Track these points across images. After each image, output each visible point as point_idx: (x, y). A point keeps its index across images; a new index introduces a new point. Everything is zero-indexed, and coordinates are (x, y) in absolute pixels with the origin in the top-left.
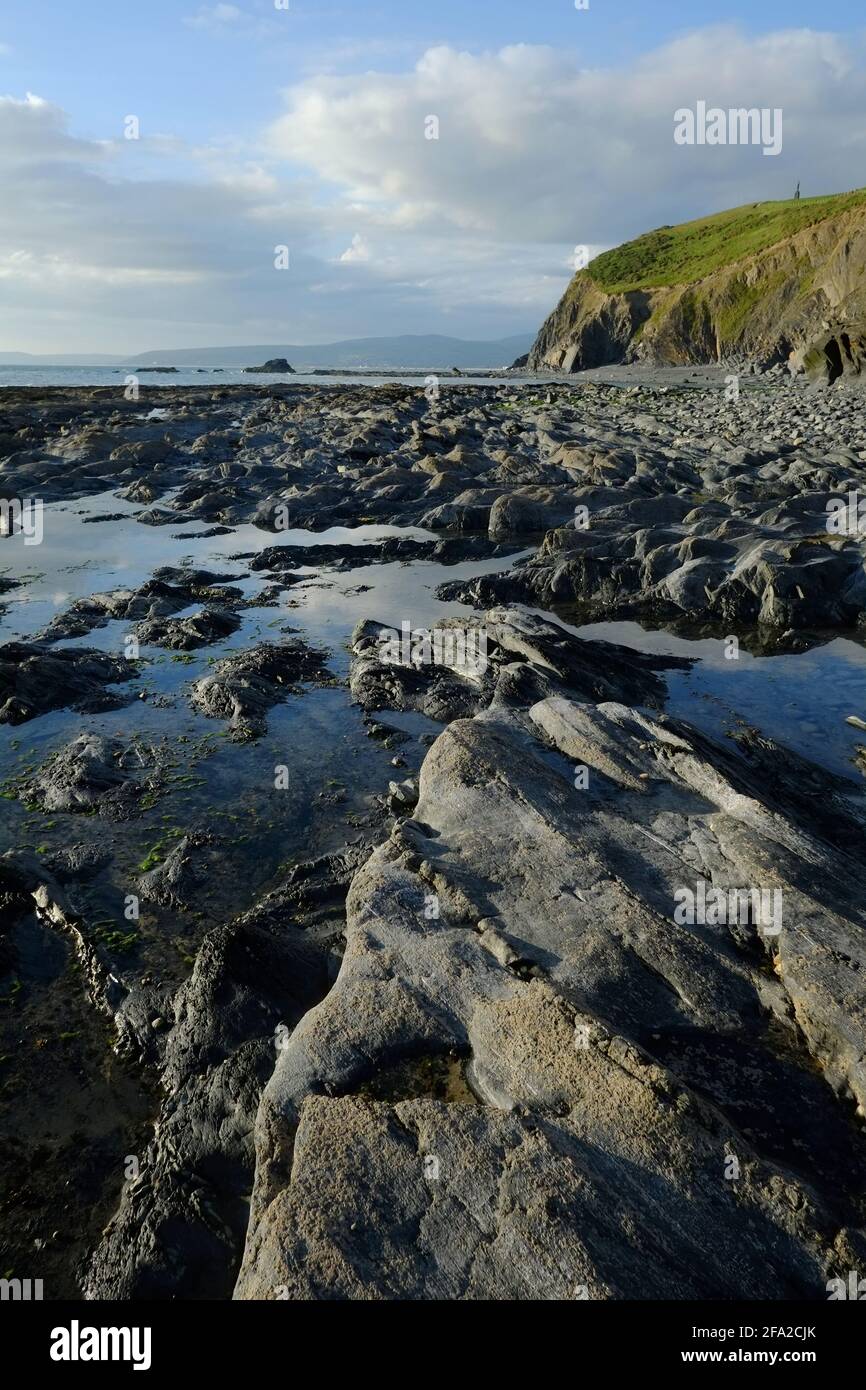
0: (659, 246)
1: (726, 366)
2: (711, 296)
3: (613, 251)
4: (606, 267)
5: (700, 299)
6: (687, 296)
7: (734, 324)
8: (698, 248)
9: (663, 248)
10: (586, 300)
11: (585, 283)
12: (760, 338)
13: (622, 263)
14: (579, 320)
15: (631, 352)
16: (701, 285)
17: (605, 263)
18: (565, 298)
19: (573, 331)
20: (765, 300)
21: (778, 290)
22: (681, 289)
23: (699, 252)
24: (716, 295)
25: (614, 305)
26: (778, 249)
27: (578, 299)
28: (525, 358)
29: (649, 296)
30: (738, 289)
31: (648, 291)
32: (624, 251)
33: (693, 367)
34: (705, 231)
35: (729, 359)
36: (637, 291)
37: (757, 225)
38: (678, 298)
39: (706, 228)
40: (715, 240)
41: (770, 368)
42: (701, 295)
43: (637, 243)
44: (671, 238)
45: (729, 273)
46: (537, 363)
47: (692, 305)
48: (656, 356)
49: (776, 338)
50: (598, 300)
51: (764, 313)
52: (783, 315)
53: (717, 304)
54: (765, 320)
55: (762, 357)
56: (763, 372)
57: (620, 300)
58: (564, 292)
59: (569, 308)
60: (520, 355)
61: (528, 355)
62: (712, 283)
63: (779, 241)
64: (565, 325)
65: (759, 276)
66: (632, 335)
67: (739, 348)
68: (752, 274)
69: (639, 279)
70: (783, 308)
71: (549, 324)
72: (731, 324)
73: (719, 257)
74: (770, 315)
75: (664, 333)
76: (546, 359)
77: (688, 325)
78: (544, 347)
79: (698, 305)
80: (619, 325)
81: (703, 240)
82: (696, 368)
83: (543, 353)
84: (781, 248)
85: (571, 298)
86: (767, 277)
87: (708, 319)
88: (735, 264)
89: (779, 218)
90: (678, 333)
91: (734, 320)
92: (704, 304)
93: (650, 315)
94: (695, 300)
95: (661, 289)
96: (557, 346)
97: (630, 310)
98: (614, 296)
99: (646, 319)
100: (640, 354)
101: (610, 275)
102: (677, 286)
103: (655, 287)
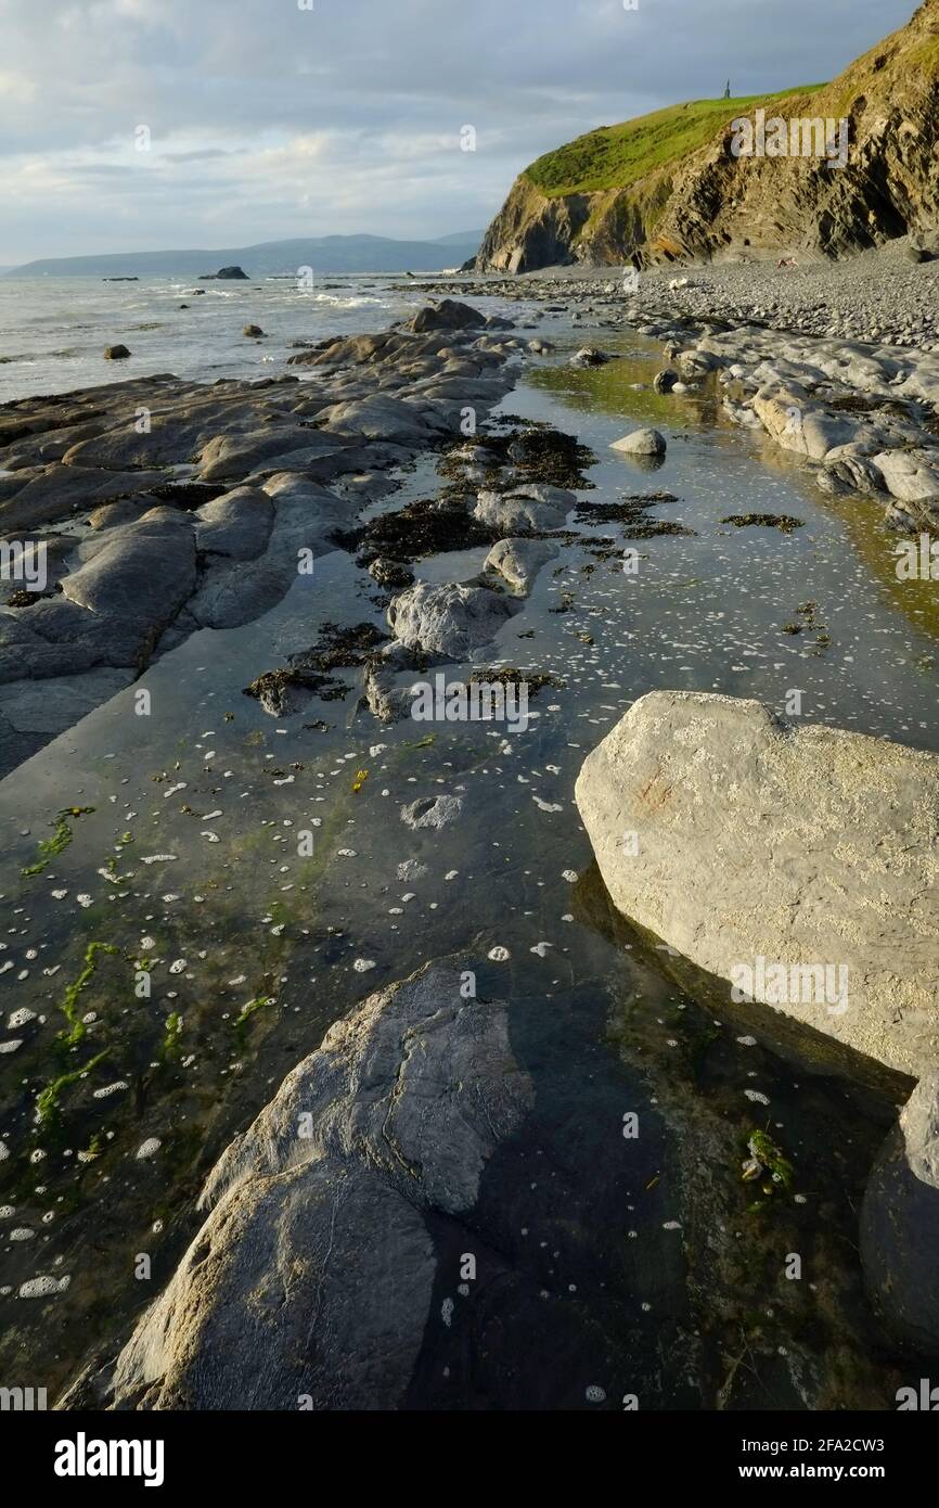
0: (595, 149)
2: (641, 199)
3: (552, 154)
4: (546, 171)
5: (632, 202)
6: (621, 200)
8: (631, 151)
9: (599, 151)
10: (529, 203)
11: (526, 186)
13: (561, 166)
14: (523, 223)
15: (571, 253)
16: (633, 189)
17: (546, 166)
18: (509, 200)
19: (517, 234)
22: (615, 193)
23: (631, 155)
24: (645, 198)
25: (554, 209)
27: (521, 202)
28: (473, 261)
29: (587, 199)
30: (666, 192)
31: (586, 195)
32: (563, 154)
34: (638, 133)
36: (575, 195)
37: (684, 128)
38: (612, 202)
39: (639, 130)
40: (647, 143)
42: (633, 200)
43: (575, 145)
44: (607, 141)
45: (656, 178)
46: (484, 265)
47: (625, 208)
48: (593, 257)
50: (539, 204)
53: (647, 206)
57: (559, 204)
58: (508, 195)
59: (513, 211)
60: (467, 259)
61: (475, 258)
62: (642, 187)
63: (700, 147)
64: (510, 228)
66: (572, 237)
69: (578, 182)
71: (495, 227)
73: (649, 161)
75: (600, 236)
76: (493, 261)
78: (491, 249)
79: (630, 208)
80: (560, 228)
81: (636, 143)
83: (490, 256)
85: (514, 201)
87: (639, 221)
88: (663, 169)
89: (703, 122)
90: (613, 235)
92: (636, 207)
93: (587, 216)
94: (628, 203)
95: (598, 193)
96: (504, 249)
97: (569, 213)
98: (554, 200)
99: (584, 222)
100: (579, 255)
101: (549, 179)
102: (612, 190)
103: (592, 191)
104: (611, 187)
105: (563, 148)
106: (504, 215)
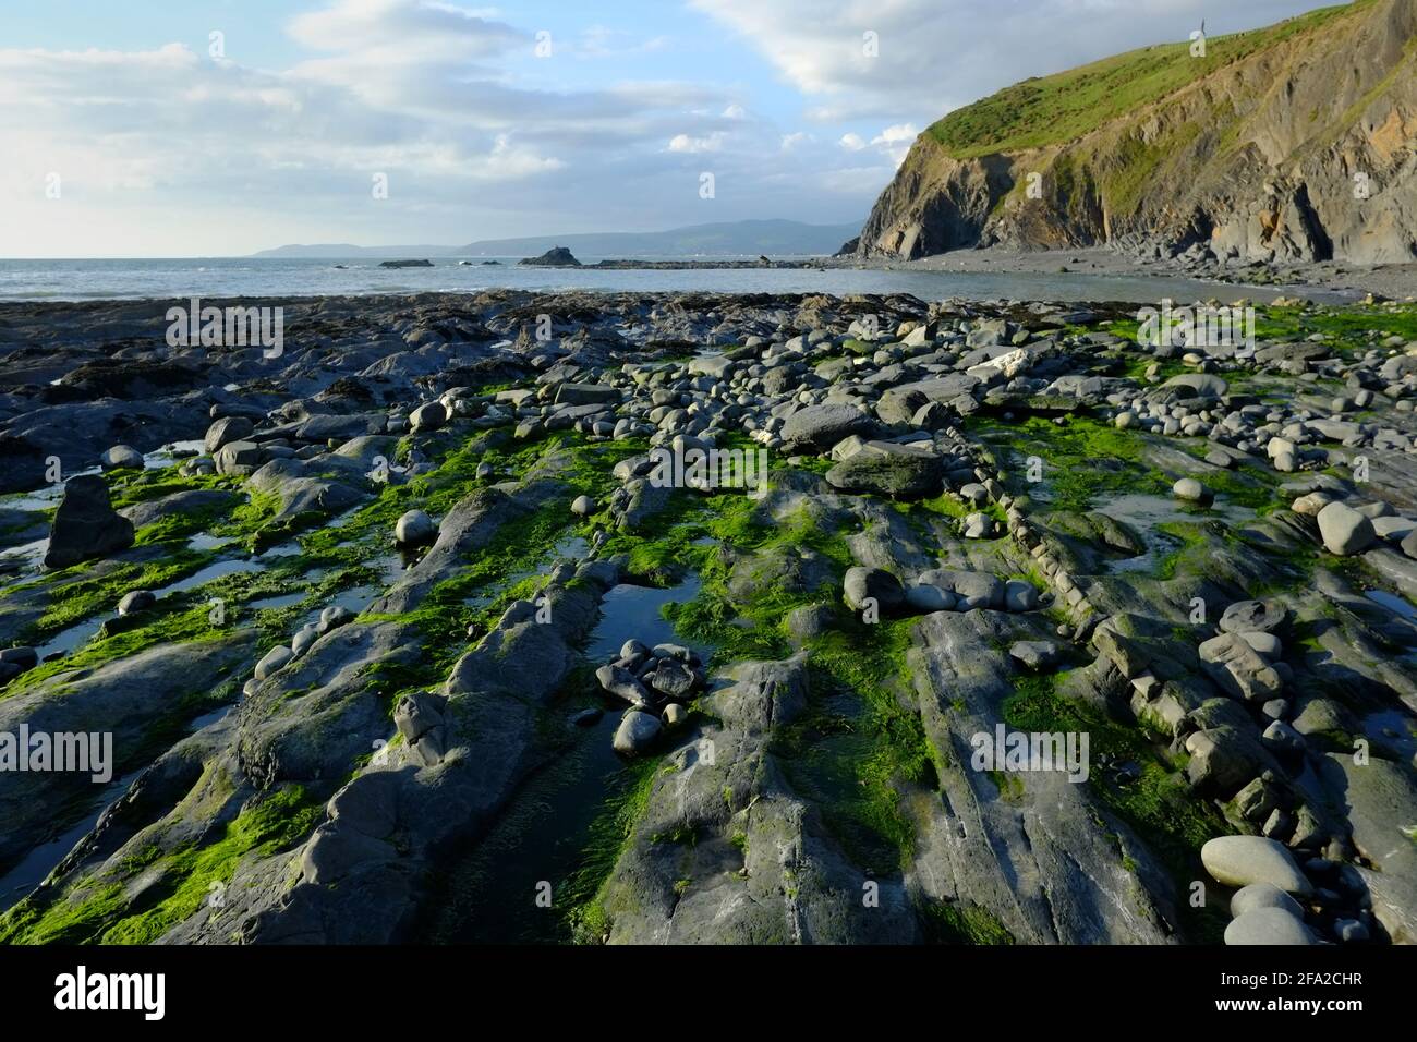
0: (1023, 101)
2: (1095, 158)
3: (966, 108)
4: (955, 128)
5: (1080, 162)
6: (1063, 159)
7: (1128, 194)
8: (1074, 101)
9: (1030, 102)
10: (931, 167)
11: (928, 149)
12: (1165, 210)
13: (977, 122)
14: (921, 193)
15: (989, 232)
16: (1081, 145)
17: (955, 123)
18: (904, 165)
19: (913, 207)
20: (1171, 161)
21: (1188, 148)
22: (1054, 151)
23: (1076, 106)
24: (1101, 157)
25: (965, 173)
26: (1186, 95)
27: (920, 166)
28: (856, 242)
29: (1010, 161)
30: (1132, 148)
31: (1010, 155)
32: (980, 108)
33: (1072, 251)
34: (1082, 81)
35: (1123, 238)
36: (996, 155)
37: (1153, 66)
38: (1050, 162)
39: (1085, 76)
40: (1098, 90)
41: (1184, 250)
42: (1081, 156)
43: (996, 98)
44: (1040, 91)
45: (1119, 128)
46: (870, 248)
47: (1070, 170)
48: (1022, 237)
49: (1189, 210)
50: (945, 168)
51: (1170, 177)
52: (1198, 179)
53: (1103, 167)
54: (1171, 187)
55: (1170, 236)
56: (1174, 255)
57: (973, 167)
58: (903, 161)
59: (910, 179)
60: (848, 239)
61: (856, 238)
62: (1094, 141)
63: (1188, 86)
64: (904, 201)
65: (1161, 130)
66: (990, 210)
67: (1137, 224)
68: (1150, 128)
69: (999, 139)
70: (1196, 169)
71: (884, 199)
72: (1123, 193)
73: (1105, 109)
74: (1179, 179)
75: (1033, 207)
76: (879, 243)
77: (1063, 197)
78: (878, 229)
79: (1077, 170)
80: (973, 199)
81: (1080, 92)
82: (1077, 252)
83: (877, 236)
84: (1190, 93)
85: (912, 166)
86: (1172, 131)
87: (1091, 187)
88: (1127, 117)
90: (1051, 207)
91: (1127, 188)
92: (1086, 171)
93: (1012, 185)
94: (1075, 162)
95: (1028, 152)
96: (894, 227)
97: (988, 179)
98: (966, 162)
99: (1010, 190)
100: (1000, 235)
101: (958, 139)
102: (1047, 148)
103: (1020, 150)
104: (1049, 143)
105: (979, 102)
106: (897, 184)
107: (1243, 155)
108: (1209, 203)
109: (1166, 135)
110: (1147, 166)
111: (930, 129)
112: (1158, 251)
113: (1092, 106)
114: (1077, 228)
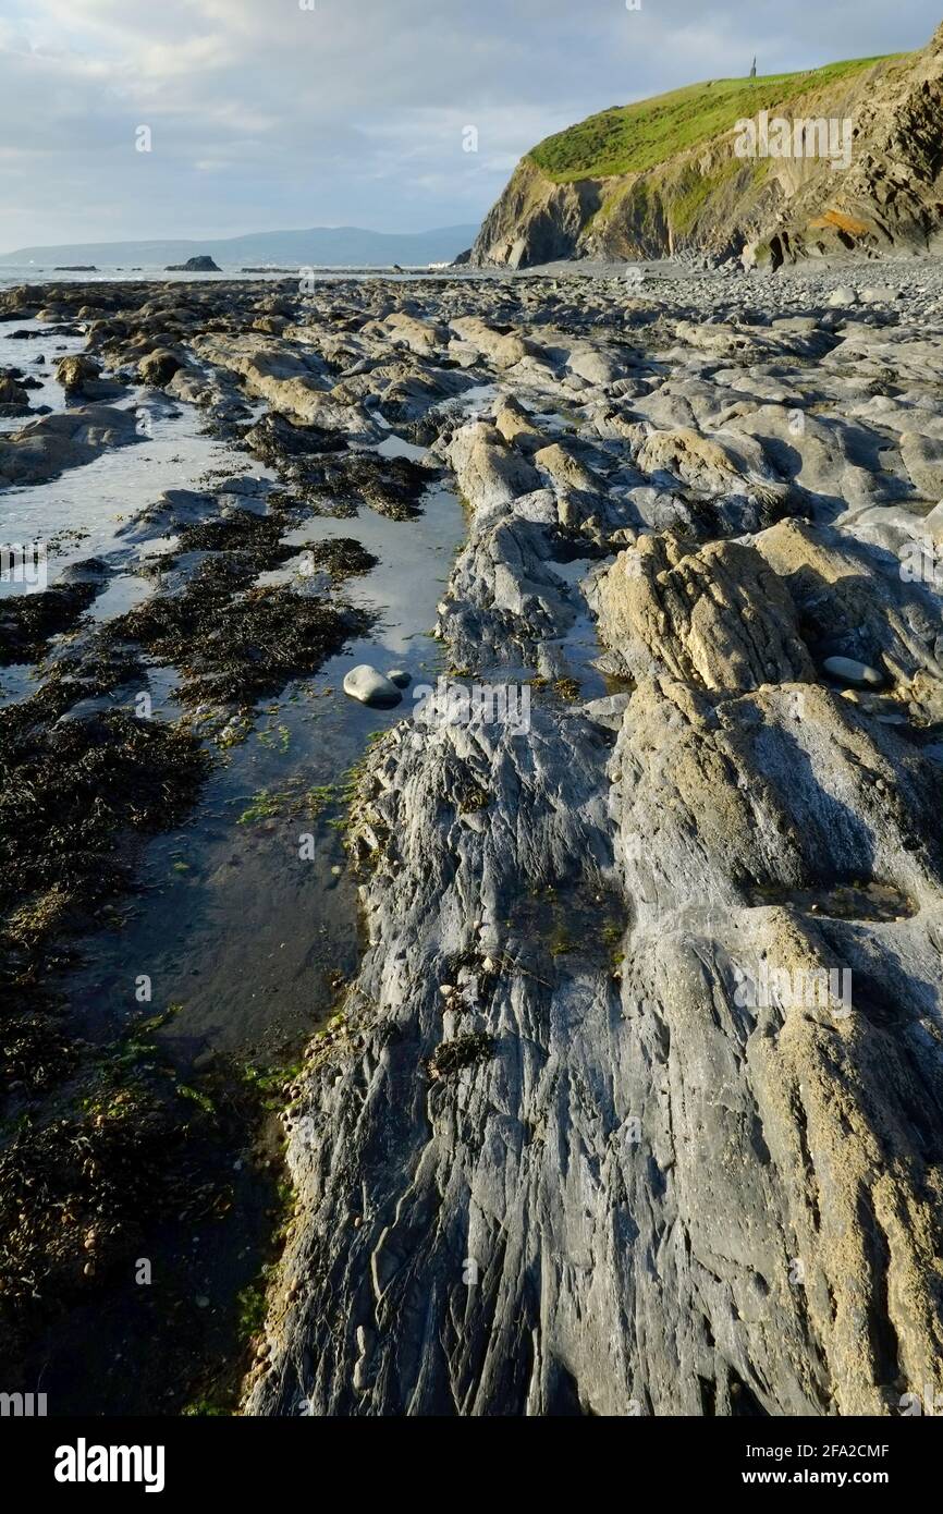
0: (608, 130)
1: (679, 260)
2: (663, 186)
3: (560, 135)
4: (553, 153)
5: (652, 189)
6: (639, 186)
7: (687, 217)
8: (649, 133)
9: (612, 132)
10: (533, 189)
11: (530, 170)
12: (713, 231)
13: (570, 148)
14: (526, 211)
15: (581, 246)
16: (653, 174)
17: (552, 149)
18: (510, 188)
19: (519, 224)
20: (719, 190)
21: (732, 180)
22: (633, 178)
23: (650, 137)
24: (668, 185)
25: (562, 195)
26: (732, 134)
27: (524, 188)
28: (469, 253)
29: (599, 186)
30: (691, 178)
31: (598, 180)
32: (572, 134)
33: (644, 263)
34: (656, 113)
35: (682, 253)
36: (587, 180)
37: (711, 107)
38: (629, 188)
39: (658, 109)
40: (667, 124)
41: (724, 262)
42: (653, 185)
43: (585, 125)
44: (621, 121)
45: (682, 161)
46: (481, 259)
47: (644, 196)
48: (607, 251)
49: (730, 231)
50: (545, 190)
51: (718, 204)
52: (737, 206)
53: (670, 194)
54: (718, 212)
55: (715, 251)
56: (717, 266)
57: (568, 190)
58: (509, 180)
59: (514, 198)
60: (461, 251)
61: (471, 250)
62: (664, 171)
63: (733, 126)
64: (511, 217)
65: (713, 164)
66: (581, 228)
67: (693, 241)
68: (705, 162)
69: (589, 166)
70: (737, 198)
71: (493, 216)
72: (684, 215)
73: (671, 142)
74: (724, 206)
75: (615, 226)
76: (491, 254)
77: (639, 217)
78: (489, 242)
79: (650, 196)
81: (654, 124)
82: (648, 263)
83: (487, 248)
84: (735, 133)
85: (516, 187)
86: (721, 166)
87: (660, 210)
88: (689, 152)
89: (733, 99)
90: (629, 226)
91: (687, 212)
92: (656, 193)
93: (599, 205)
94: (647, 190)
95: (612, 178)
96: (503, 241)
97: (579, 200)
98: (563, 185)
99: (596, 211)
100: (589, 248)
101: (557, 163)
102: (629, 175)
103: (606, 175)
104: (628, 172)
105: (571, 128)
106: (504, 202)
107: (769, 188)
108: (743, 225)
109: (717, 167)
110: (702, 193)
111: (531, 153)
112: (706, 266)
113: (663, 138)
114: (649, 243)
